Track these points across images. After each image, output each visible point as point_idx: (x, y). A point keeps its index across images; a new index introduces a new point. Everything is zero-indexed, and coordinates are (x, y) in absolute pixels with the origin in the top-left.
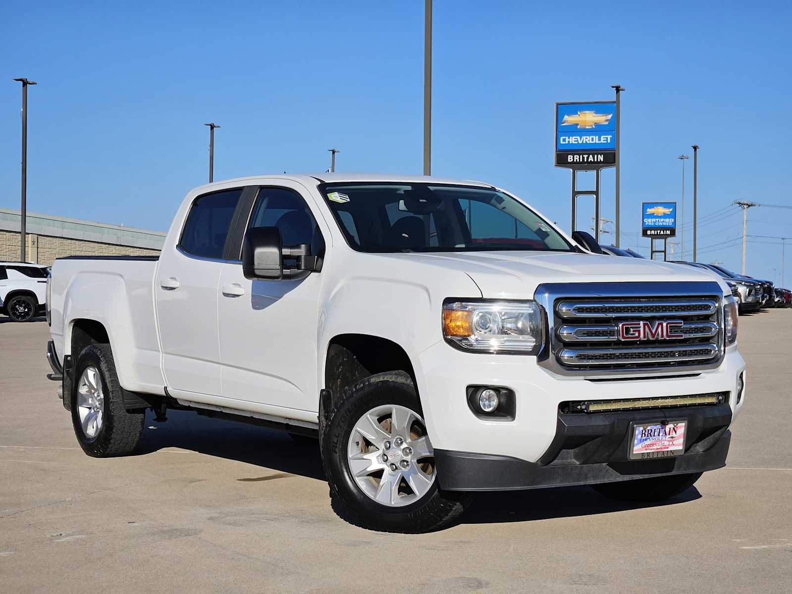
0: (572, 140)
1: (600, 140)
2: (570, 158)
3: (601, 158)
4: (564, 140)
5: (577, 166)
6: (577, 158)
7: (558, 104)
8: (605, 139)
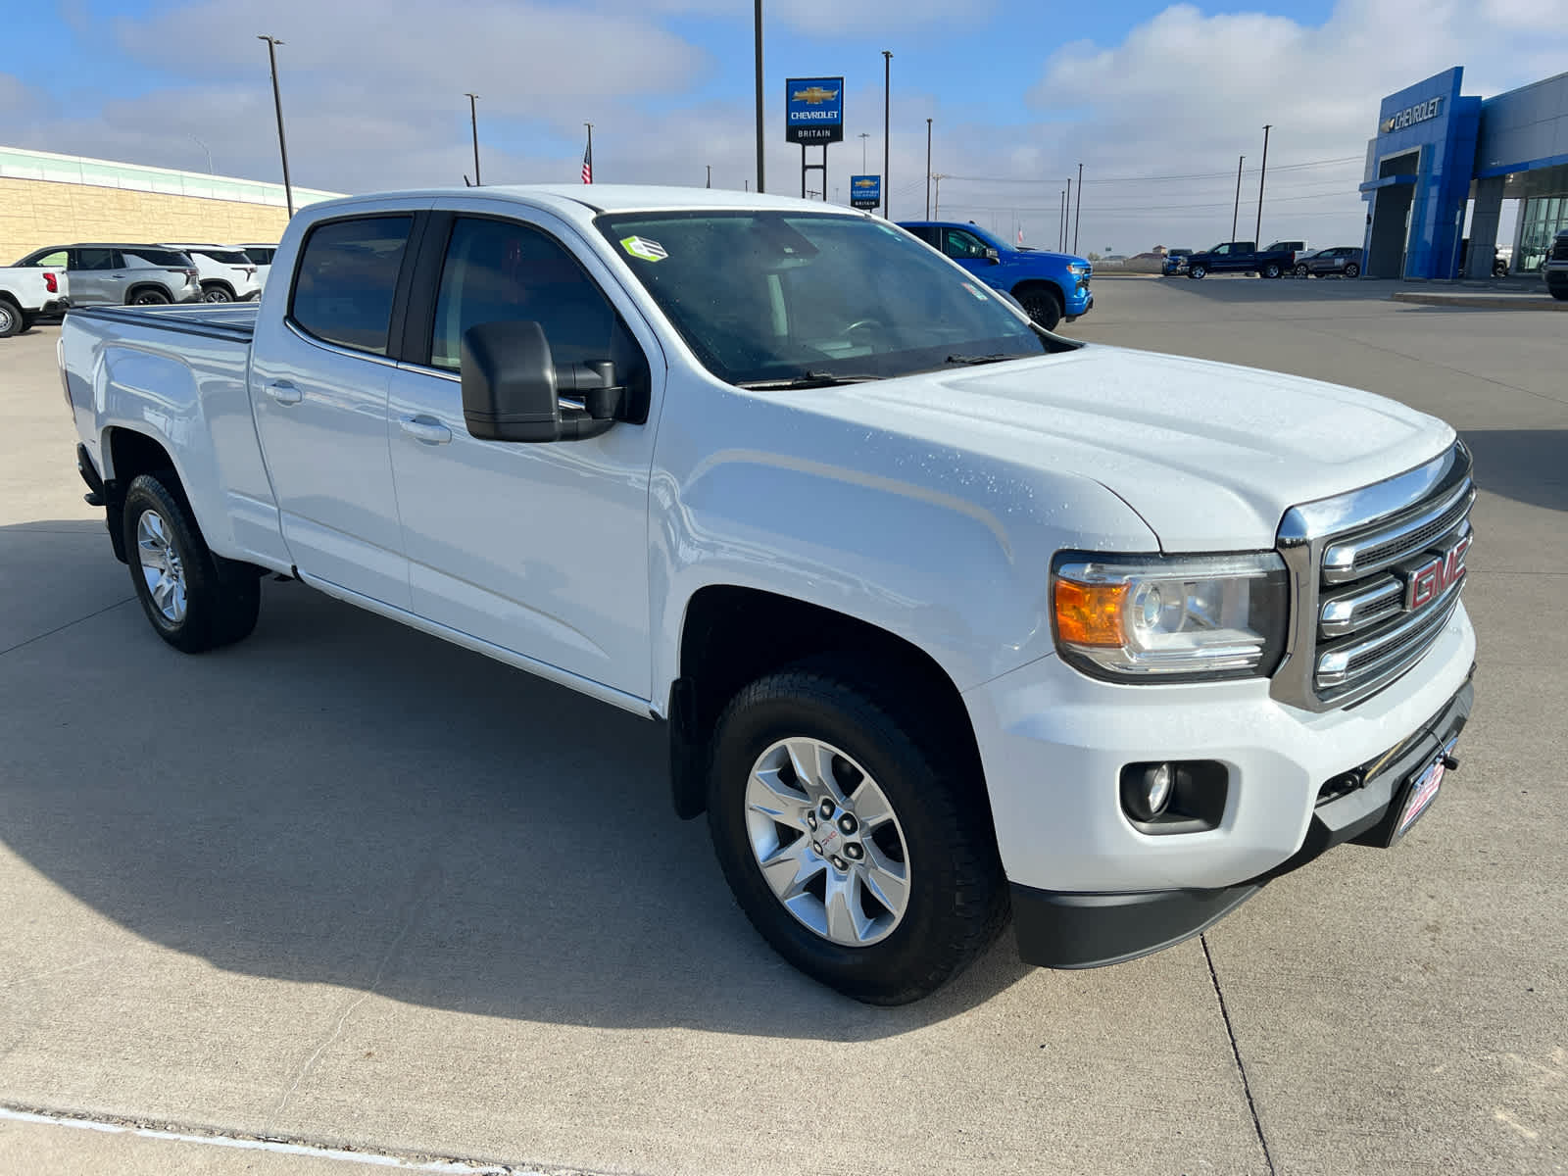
0: (802, 115)
1: (827, 115)
2: (800, 134)
3: (828, 133)
4: (795, 116)
5: (805, 142)
6: (806, 134)
7: (788, 80)
8: (833, 114)
